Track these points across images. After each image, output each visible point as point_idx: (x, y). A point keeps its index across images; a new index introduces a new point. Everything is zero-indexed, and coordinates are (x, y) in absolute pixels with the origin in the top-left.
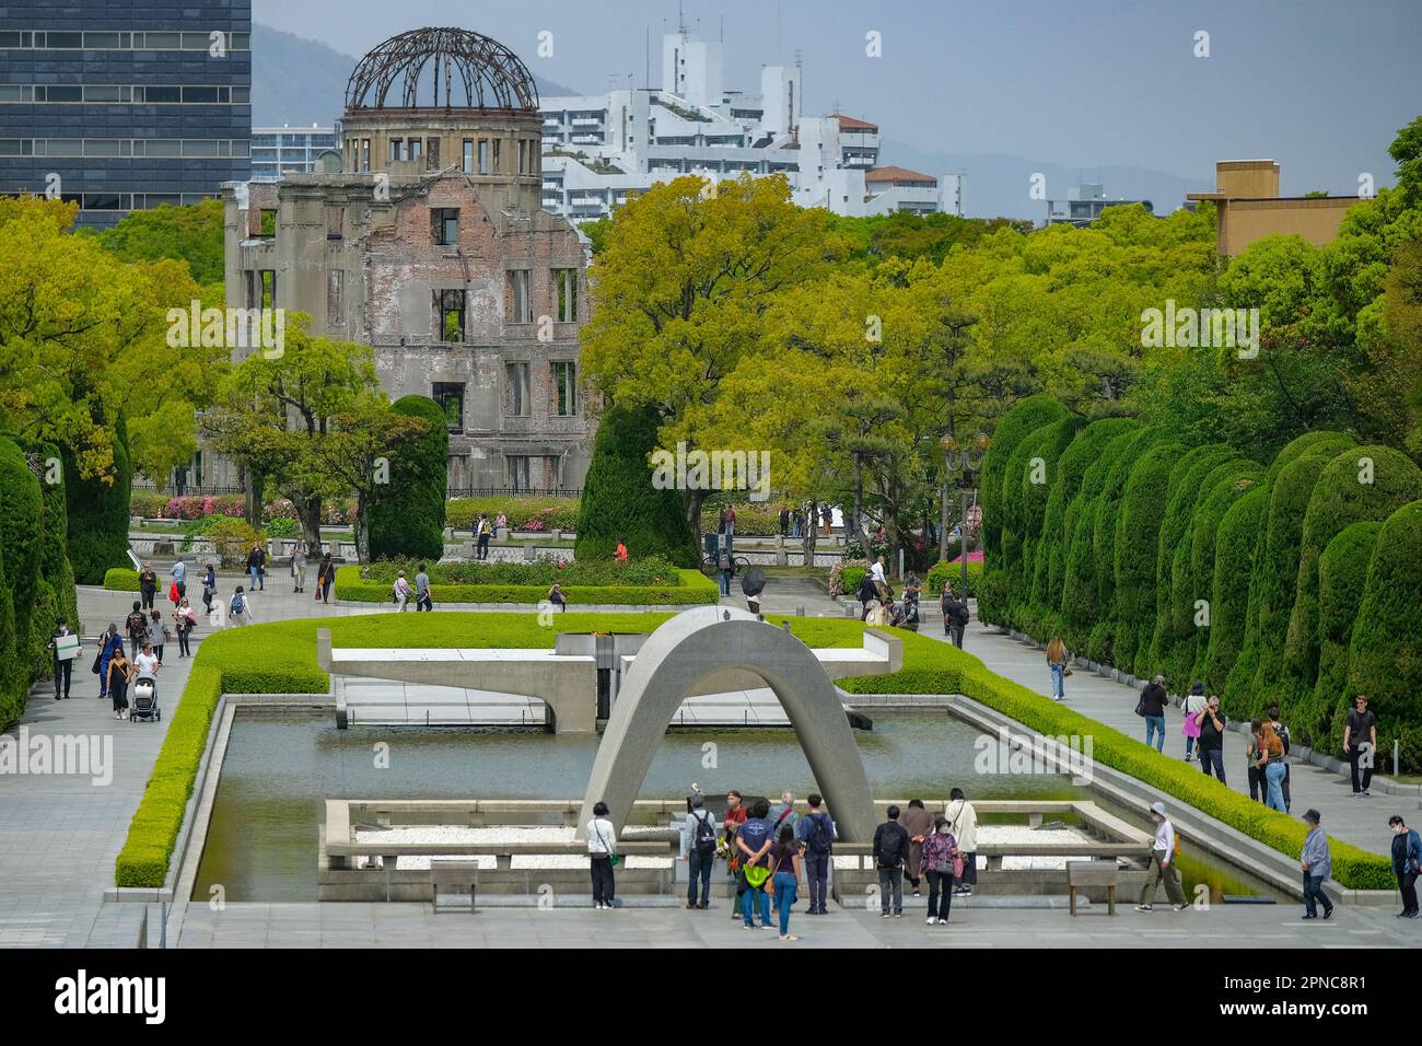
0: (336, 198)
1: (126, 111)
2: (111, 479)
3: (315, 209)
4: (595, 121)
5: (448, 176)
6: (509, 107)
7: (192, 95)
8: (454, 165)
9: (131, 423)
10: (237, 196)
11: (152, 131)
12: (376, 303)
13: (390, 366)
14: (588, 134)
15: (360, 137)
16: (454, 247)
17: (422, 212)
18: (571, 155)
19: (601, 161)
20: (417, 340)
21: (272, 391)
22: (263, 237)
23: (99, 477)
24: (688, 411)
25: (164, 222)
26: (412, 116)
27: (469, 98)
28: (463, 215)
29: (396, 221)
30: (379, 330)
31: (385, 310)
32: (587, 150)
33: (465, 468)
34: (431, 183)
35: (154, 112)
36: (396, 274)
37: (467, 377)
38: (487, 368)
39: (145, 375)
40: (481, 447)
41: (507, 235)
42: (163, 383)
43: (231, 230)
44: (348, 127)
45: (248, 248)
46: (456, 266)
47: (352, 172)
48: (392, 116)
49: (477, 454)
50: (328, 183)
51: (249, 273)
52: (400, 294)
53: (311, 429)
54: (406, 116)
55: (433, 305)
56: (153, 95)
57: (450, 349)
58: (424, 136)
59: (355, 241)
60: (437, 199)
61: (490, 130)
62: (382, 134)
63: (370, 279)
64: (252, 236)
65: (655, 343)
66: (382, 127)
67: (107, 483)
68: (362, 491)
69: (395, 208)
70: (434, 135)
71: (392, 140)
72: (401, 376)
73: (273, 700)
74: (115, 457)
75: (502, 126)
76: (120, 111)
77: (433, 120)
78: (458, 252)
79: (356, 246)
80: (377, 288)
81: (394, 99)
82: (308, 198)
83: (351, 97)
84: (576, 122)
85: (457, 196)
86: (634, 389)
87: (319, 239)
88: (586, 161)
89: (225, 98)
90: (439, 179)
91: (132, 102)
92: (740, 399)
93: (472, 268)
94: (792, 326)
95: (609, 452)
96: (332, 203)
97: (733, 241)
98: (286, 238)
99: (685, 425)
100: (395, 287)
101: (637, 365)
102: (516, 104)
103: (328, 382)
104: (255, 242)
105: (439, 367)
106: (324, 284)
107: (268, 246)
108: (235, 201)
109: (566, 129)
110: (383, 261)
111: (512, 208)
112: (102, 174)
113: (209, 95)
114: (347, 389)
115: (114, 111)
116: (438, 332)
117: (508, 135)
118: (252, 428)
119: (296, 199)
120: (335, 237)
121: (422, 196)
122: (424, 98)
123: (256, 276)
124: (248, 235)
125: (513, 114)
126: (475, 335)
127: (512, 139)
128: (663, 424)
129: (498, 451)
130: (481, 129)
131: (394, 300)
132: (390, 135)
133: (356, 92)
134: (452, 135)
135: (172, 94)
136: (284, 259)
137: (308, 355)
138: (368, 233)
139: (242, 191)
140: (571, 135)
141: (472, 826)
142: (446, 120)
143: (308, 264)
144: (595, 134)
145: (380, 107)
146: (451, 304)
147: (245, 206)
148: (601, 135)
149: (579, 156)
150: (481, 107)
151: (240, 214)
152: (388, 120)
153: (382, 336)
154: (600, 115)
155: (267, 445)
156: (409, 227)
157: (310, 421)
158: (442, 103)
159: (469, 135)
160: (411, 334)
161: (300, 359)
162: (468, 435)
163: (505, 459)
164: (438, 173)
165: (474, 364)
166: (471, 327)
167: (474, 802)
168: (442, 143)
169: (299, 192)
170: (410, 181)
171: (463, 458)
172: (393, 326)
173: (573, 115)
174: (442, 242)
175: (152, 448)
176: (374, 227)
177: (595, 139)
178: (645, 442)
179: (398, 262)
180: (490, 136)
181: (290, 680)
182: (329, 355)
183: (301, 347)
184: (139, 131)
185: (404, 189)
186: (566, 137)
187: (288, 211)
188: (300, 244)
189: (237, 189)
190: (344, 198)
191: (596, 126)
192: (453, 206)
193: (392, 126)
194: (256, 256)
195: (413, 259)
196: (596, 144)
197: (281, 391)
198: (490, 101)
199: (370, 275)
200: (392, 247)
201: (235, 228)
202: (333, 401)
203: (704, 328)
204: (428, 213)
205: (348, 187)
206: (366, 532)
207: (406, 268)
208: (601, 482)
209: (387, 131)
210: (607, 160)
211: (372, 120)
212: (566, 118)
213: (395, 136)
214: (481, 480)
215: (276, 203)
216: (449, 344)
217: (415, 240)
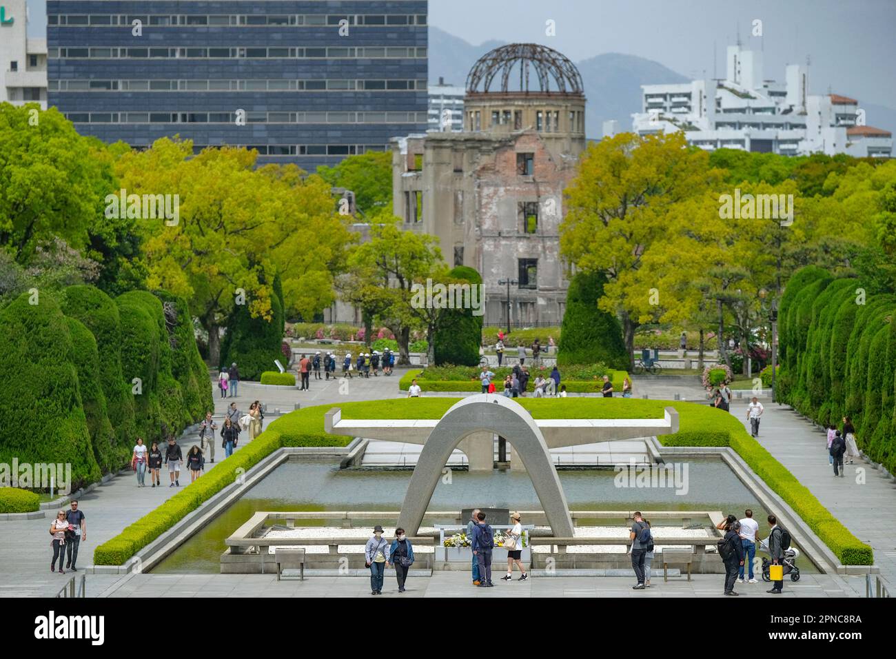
0: (458, 147)
1: (352, 95)
2: (269, 318)
3: (446, 154)
4: (685, 99)
5: (527, 133)
6: (564, 92)
7: (391, 85)
8: (530, 126)
9: (286, 284)
10: (400, 146)
11: (368, 107)
12: (484, 210)
13: (491, 248)
14: (681, 107)
15: (474, 110)
16: (531, 176)
17: (511, 155)
18: (669, 120)
19: (687, 124)
20: (508, 232)
21: (378, 264)
22: (416, 170)
23: (262, 317)
24: (621, 275)
25: (369, 162)
26: (505, 97)
27: (542, 86)
28: (536, 157)
29: (495, 161)
30: (485, 227)
31: (489, 214)
32: (679, 117)
33: (534, 310)
34: (516, 138)
35: (369, 96)
36: (495, 193)
37: (539, 255)
38: (552, 249)
39: (298, 253)
40: (542, 297)
41: (563, 169)
42: (308, 259)
43: (396, 167)
44: (468, 104)
45: (406, 178)
46: (532, 187)
47: (469, 131)
48: (493, 97)
49: (541, 302)
50: (454, 138)
51: (407, 193)
52: (498, 205)
53: (403, 287)
54: (501, 97)
55: (519, 213)
56: (369, 85)
57: (529, 238)
58: (512, 109)
59: (470, 173)
60: (521, 147)
61: (553, 105)
62: (487, 108)
63: (480, 196)
64: (409, 170)
65: (602, 233)
66: (487, 104)
67: (267, 320)
68: (430, 325)
69: (495, 153)
70: (519, 109)
71: (494, 112)
72: (499, 255)
73: (312, 451)
74: (273, 305)
75: (560, 103)
76: (349, 95)
77: (517, 99)
78: (534, 179)
79: (471, 176)
80: (484, 201)
81: (496, 86)
82: (441, 147)
83: (469, 86)
84: (675, 100)
85: (533, 145)
86: (590, 261)
87: (448, 172)
88: (678, 123)
89: (412, 86)
90: (522, 135)
91: (356, 90)
92: (653, 268)
93: (542, 189)
94: (682, 222)
95: (576, 300)
96: (456, 150)
97: (650, 172)
98: (429, 171)
99: (620, 283)
100: (496, 199)
101: (592, 246)
102: (569, 89)
103: (413, 257)
104: (410, 174)
105: (521, 249)
106: (452, 199)
107: (418, 177)
108: (399, 149)
109: (668, 104)
110: (488, 185)
111: (566, 153)
112: (339, 134)
113: (402, 85)
114: (424, 262)
115: (344, 95)
116: (522, 227)
117: (564, 108)
118: (363, 286)
119: (434, 148)
120: (458, 171)
121: (510, 146)
122: (514, 86)
123: (411, 195)
124: (406, 169)
125: (567, 95)
126: (544, 229)
127: (566, 111)
128: (608, 282)
129: (553, 300)
130: (547, 105)
131: (494, 208)
132: (492, 109)
133: (472, 83)
134: (529, 109)
135: (381, 85)
136: (427, 186)
137: (400, 242)
138: (478, 168)
139: (403, 143)
140: (671, 108)
141: (344, 527)
142: (525, 100)
143: (442, 187)
144: (685, 107)
145: (486, 92)
146: (529, 211)
147: (405, 152)
148: (689, 108)
149: (674, 121)
150: (547, 92)
151: (402, 157)
152: (491, 100)
153: (487, 231)
154: (688, 95)
155: (373, 297)
156: (504, 164)
157: (402, 282)
158: (524, 89)
159: (540, 109)
160: (504, 228)
161: (395, 244)
162: (540, 290)
163: (558, 305)
164: (520, 132)
165: (544, 247)
166: (542, 225)
167: (345, 513)
168: (524, 115)
169: (437, 143)
170: (504, 137)
171: (533, 304)
172: (494, 224)
173: (672, 96)
174: (525, 174)
175: (302, 298)
176: (482, 164)
177: (685, 110)
178: (597, 294)
179: (496, 185)
180: (553, 109)
181: (323, 439)
182: (414, 242)
183: (395, 237)
184: (361, 107)
185: (500, 141)
186: (668, 109)
187: (429, 155)
188: (437, 174)
189: (400, 142)
190: (464, 147)
191: (686, 102)
192: (531, 151)
193: (493, 103)
194: (411, 182)
195: (506, 183)
196: (684, 113)
197: (385, 264)
198: (554, 87)
199: (479, 193)
200: (493, 176)
201: (399, 165)
202: (415, 269)
203: (633, 224)
204: (515, 157)
205: (466, 140)
206: (432, 349)
207: (502, 189)
208: (571, 318)
209: (490, 106)
210: (690, 123)
211: (481, 100)
212: (668, 98)
213: (495, 109)
214: (543, 317)
215: (421, 150)
216: (528, 235)
217: (507, 172)
